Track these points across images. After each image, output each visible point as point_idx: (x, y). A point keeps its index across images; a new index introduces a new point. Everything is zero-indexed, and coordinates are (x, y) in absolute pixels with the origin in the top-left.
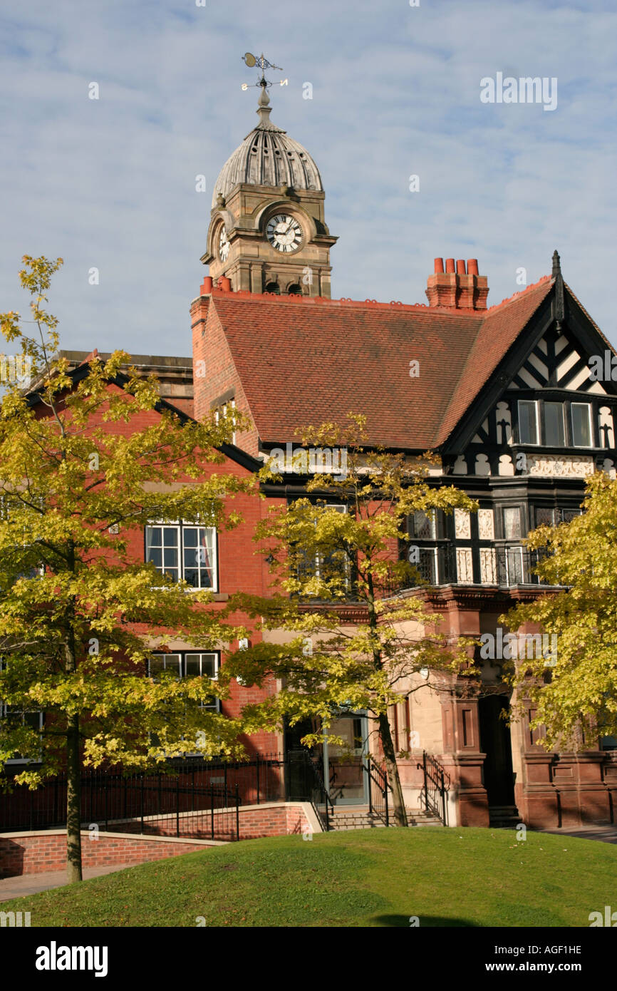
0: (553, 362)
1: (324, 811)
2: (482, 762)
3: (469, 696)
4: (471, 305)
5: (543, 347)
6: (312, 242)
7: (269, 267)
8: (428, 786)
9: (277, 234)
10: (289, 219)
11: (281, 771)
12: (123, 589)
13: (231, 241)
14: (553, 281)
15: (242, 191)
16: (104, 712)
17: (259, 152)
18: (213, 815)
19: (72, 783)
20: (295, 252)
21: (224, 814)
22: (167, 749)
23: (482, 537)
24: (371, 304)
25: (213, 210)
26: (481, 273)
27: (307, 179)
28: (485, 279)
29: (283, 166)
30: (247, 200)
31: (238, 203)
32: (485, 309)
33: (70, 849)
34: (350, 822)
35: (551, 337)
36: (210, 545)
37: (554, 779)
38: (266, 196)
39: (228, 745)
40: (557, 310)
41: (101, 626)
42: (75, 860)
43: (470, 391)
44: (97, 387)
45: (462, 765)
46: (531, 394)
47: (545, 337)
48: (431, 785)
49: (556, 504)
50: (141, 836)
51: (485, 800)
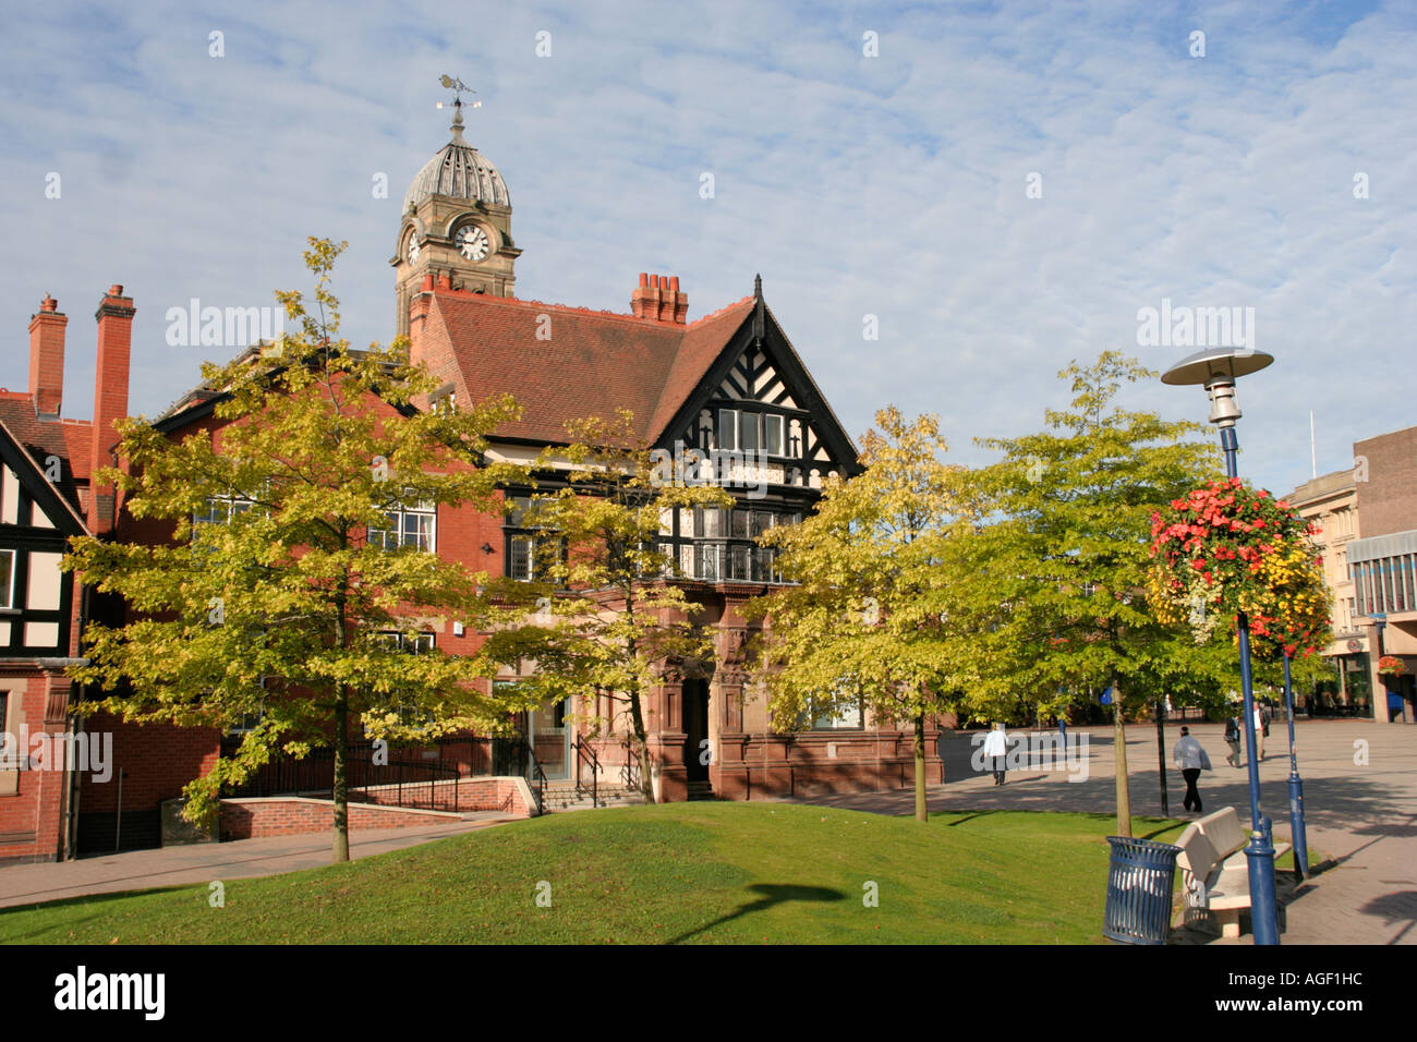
0: (752, 376)
1: (539, 785)
2: (683, 742)
3: (675, 681)
4: (672, 319)
5: (744, 361)
6: (498, 253)
7: (456, 273)
8: (632, 763)
9: (466, 243)
10: (477, 230)
11: (489, 748)
12: (410, 567)
13: (422, 246)
14: (756, 301)
15: (434, 200)
16: (387, 687)
17: (452, 165)
18: (433, 786)
19: (340, 754)
20: (481, 261)
21: (444, 786)
22: (444, 724)
23: (682, 535)
24: (584, 311)
25: (403, 217)
26: (682, 290)
27: (496, 195)
28: (686, 296)
29: (474, 181)
30: (439, 208)
31: (430, 211)
32: (684, 323)
33: (338, 816)
34: (559, 795)
35: (751, 353)
36: (430, 531)
37: (745, 757)
38: (457, 207)
39: (500, 722)
40: (758, 328)
41: (384, 603)
42: (342, 827)
43: (677, 397)
44: (374, 369)
45: (666, 745)
46: (732, 404)
47: (746, 353)
48: (634, 762)
49: (751, 507)
50: (365, 805)
51: (685, 776)
